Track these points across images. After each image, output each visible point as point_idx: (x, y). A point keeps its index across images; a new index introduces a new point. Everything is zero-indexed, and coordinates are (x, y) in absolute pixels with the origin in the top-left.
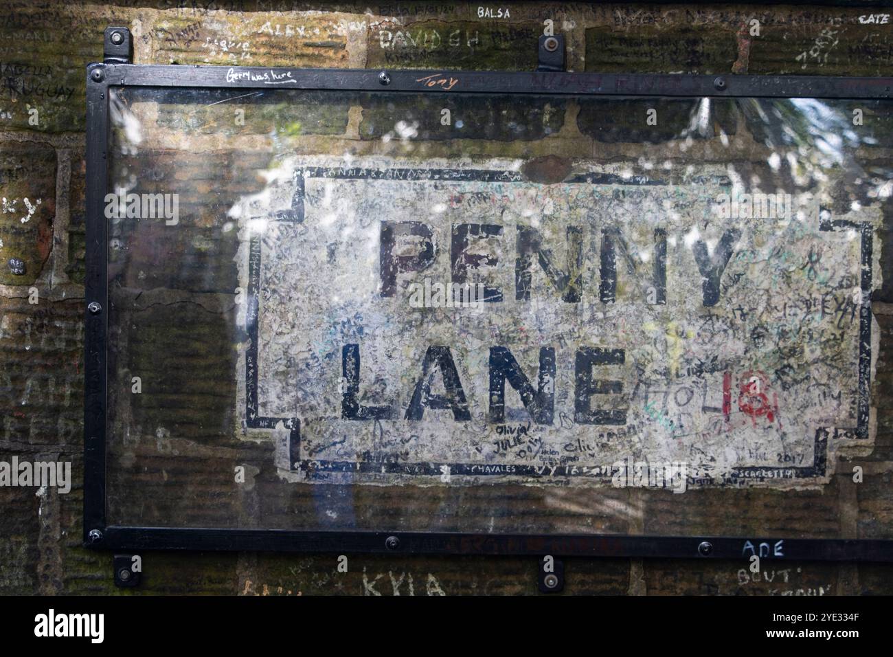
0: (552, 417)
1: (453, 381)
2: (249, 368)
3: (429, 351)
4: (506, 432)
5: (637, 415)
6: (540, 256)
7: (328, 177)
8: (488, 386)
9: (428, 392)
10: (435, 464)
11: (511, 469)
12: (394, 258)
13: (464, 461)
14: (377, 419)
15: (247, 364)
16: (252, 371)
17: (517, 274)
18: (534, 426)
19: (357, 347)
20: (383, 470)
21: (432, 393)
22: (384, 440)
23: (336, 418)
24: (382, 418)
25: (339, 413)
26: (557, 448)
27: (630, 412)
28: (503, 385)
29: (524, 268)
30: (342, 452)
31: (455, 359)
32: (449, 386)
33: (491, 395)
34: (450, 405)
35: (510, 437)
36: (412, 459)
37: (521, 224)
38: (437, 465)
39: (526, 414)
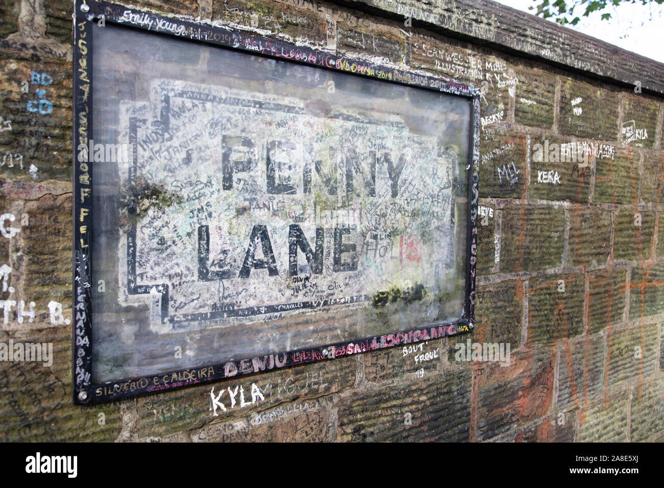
0: (322, 270)
1: (268, 249)
2: (129, 247)
3: (255, 229)
4: (298, 281)
5: (362, 264)
6: (316, 164)
7: (187, 98)
8: (288, 251)
9: (253, 257)
10: (257, 307)
11: (300, 305)
12: (231, 162)
13: (274, 303)
14: (221, 279)
15: (128, 243)
16: (132, 249)
17: (304, 176)
18: (313, 275)
19: (207, 227)
20: (225, 315)
21: (256, 258)
22: (226, 294)
23: (193, 281)
24: (224, 278)
25: (196, 277)
26: (325, 288)
27: (359, 262)
28: (296, 250)
29: (307, 172)
30: (198, 306)
31: (269, 234)
32: (266, 253)
33: (290, 257)
34: (266, 266)
35: (300, 284)
36: (244, 306)
37: (305, 143)
38: (258, 308)
39: (308, 268)
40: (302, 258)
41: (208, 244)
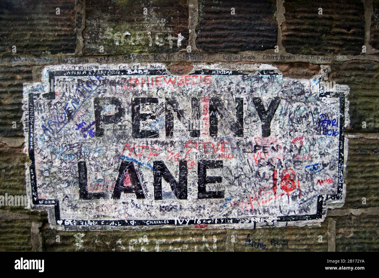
0: (187, 196)
1: (135, 179)
2: (31, 175)
3: (122, 164)
6: (178, 113)
7: (67, 75)
8: (153, 181)
9: (122, 185)
10: (128, 220)
11: (166, 222)
12: (102, 117)
13: (143, 219)
14: (97, 199)
15: (31, 173)
16: (34, 176)
17: (166, 123)
18: (178, 200)
19: (85, 163)
21: (125, 185)
24: (100, 198)
25: (78, 196)
27: (226, 192)
28: (161, 180)
29: (169, 120)
31: (135, 168)
32: (133, 182)
33: (155, 186)
34: (134, 191)
36: (116, 219)
37: (167, 97)
39: (173, 194)
40: (166, 187)
41: (86, 174)
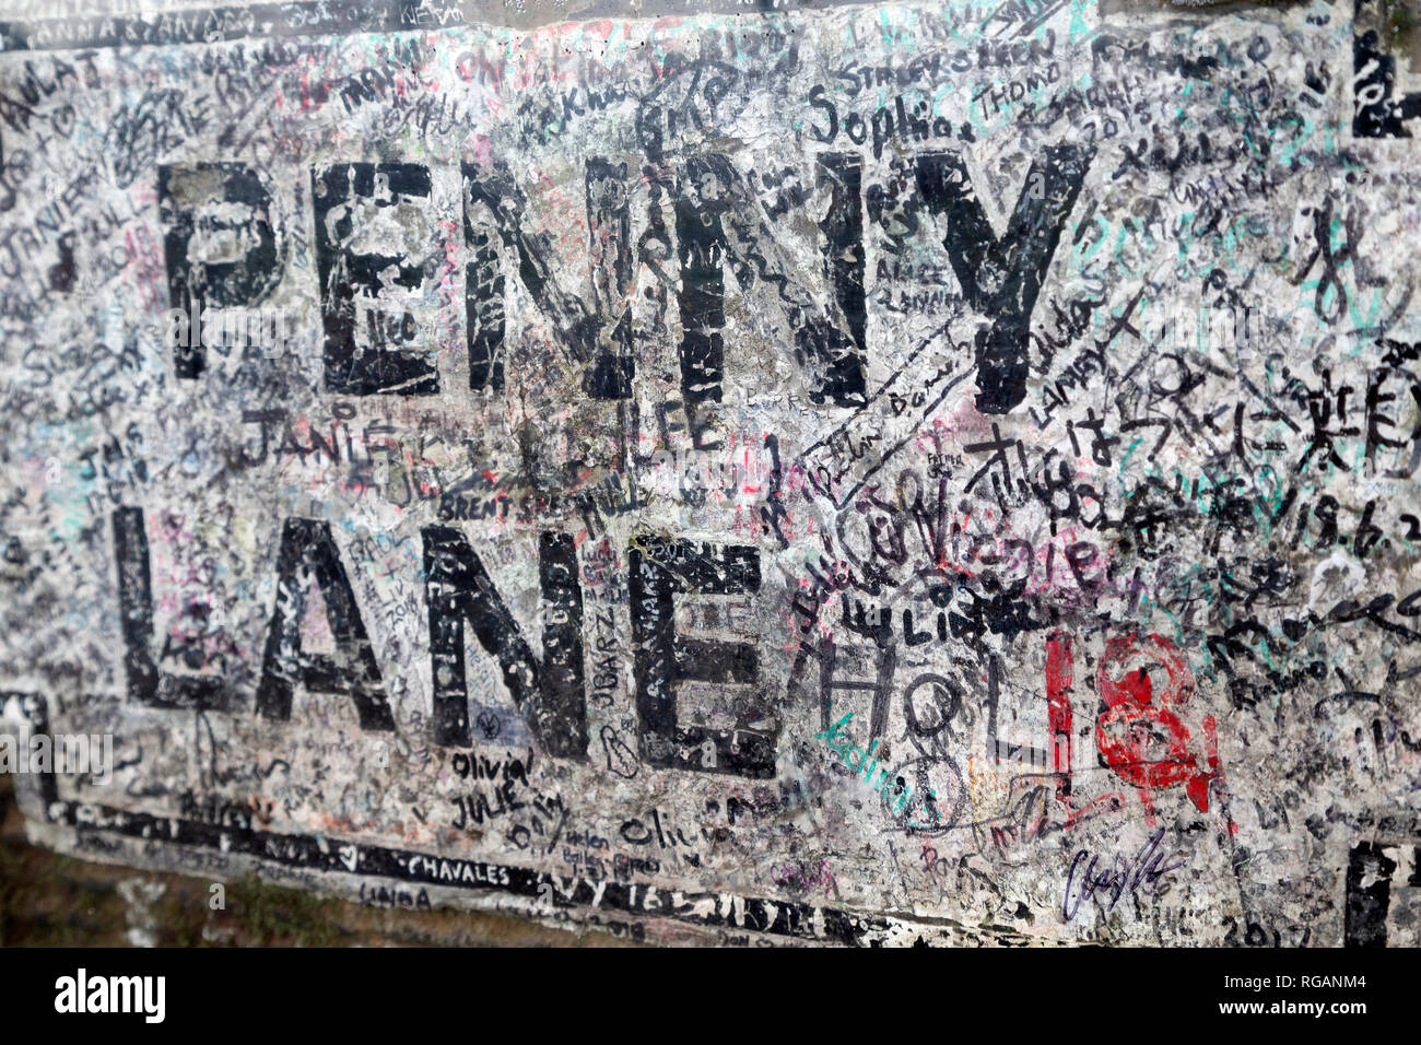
0: (584, 741)
1: (348, 624)
3: (288, 534)
4: (478, 773)
5: (803, 754)
6: (523, 255)
8: (425, 638)
9: (297, 645)
10: (329, 841)
11: (498, 877)
12: (196, 270)
13: (392, 841)
14: (202, 708)
17: (471, 313)
18: (544, 762)
19: (139, 512)
20: (225, 844)
21: (307, 648)
22: (223, 767)
23: (114, 699)
24: (208, 706)
25: (119, 688)
26: (604, 827)
27: (784, 740)
28: (460, 632)
29: (485, 294)
30: (138, 787)
31: (345, 558)
32: (340, 632)
33: (436, 664)
34: (347, 685)
35: (488, 786)
36: (282, 824)
37: (470, 159)
38: (334, 845)
39: (519, 724)
40: (486, 678)
41: (145, 573)
